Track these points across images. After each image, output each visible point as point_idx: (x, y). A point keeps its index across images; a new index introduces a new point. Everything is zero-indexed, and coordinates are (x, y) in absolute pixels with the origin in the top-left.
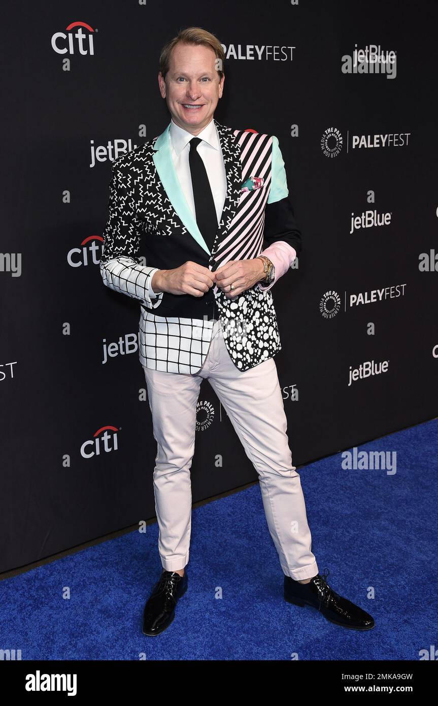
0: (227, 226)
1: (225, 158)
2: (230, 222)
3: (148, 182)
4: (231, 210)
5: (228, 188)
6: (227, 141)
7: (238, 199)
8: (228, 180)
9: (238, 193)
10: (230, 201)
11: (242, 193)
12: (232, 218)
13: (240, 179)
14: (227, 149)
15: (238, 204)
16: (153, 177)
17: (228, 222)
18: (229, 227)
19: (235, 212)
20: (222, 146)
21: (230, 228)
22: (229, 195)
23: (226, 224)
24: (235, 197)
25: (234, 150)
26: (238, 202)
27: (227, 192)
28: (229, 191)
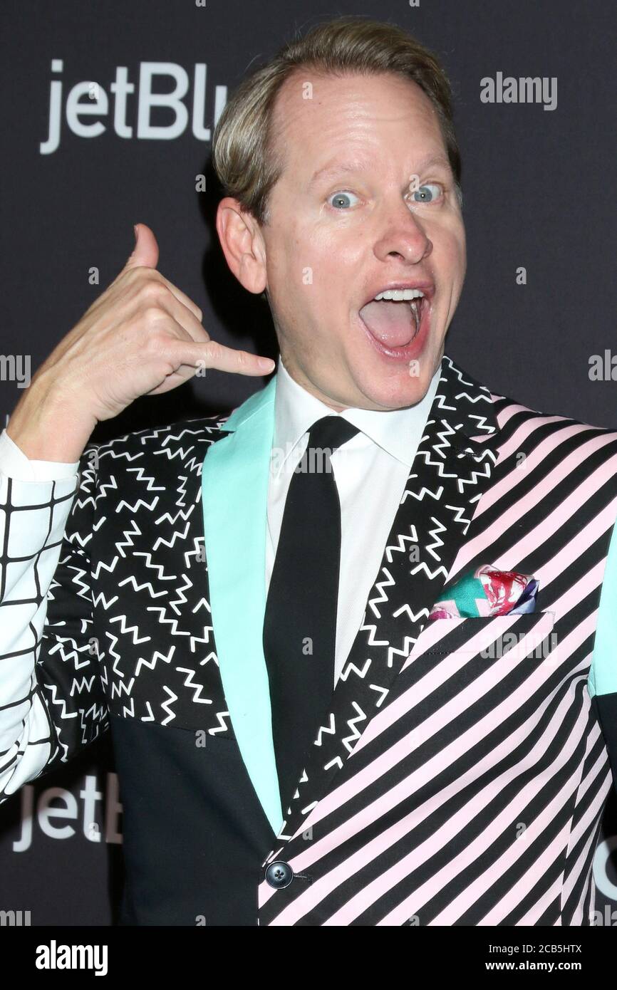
0: (346, 741)
1: (412, 486)
2: (362, 726)
3: (166, 530)
4: (371, 677)
5: (374, 593)
6: (452, 432)
7: (407, 640)
8: (385, 563)
9: (414, 619)
10: (371, 642)
11: (427, 622)
12: (372, 712)
13: (442, 569)
14: (435, 457)
15: (404, 659)
16: (185, 517)
17: (351, 723)
18: (353, 744)
19: (385, 692)
20: (423, 446)
21: (359, 747)
22: (369, 618)
23: (344, 731)
24: (397, 630)
25: (465, 468)
26: (404, 653)
27: (368, 609)
28: (372, 603)
